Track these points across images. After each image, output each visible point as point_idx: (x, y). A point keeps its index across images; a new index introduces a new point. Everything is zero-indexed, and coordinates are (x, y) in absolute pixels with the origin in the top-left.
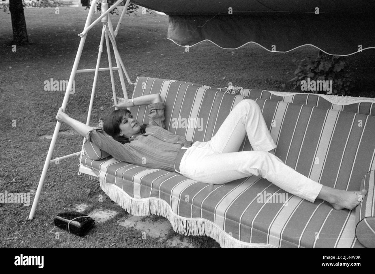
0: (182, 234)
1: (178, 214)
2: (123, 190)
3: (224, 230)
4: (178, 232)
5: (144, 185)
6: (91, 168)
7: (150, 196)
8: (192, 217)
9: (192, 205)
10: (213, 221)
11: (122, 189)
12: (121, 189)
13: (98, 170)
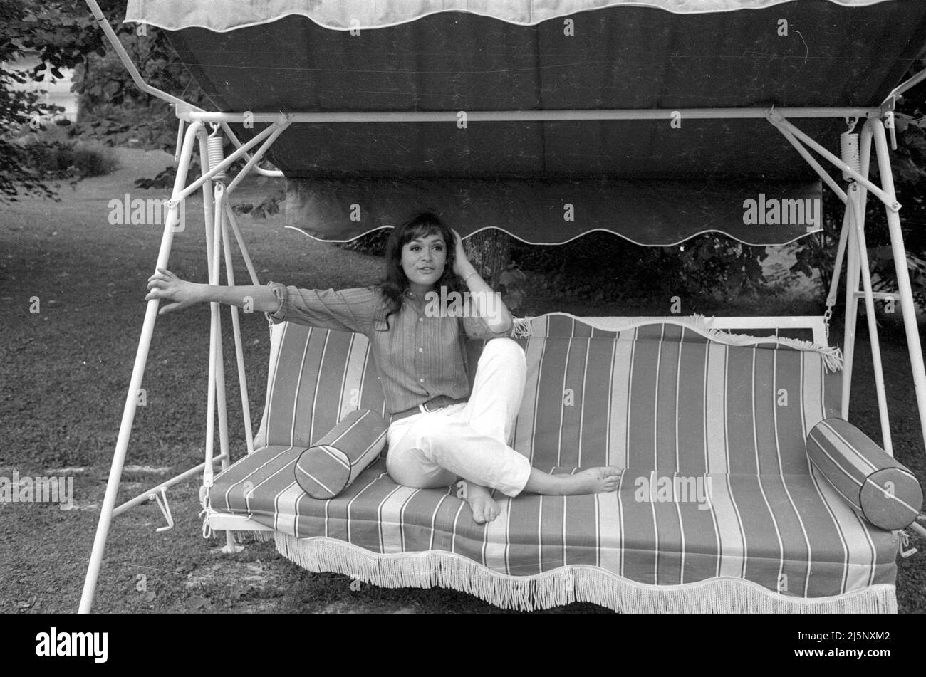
0: (522, 611)
1: (509, 573)
2: (352, 543)
3: (620, 575)
4: (510, 608)
5: (412, 523)
6: (247, 513)
7: (430, 548)
8: (543, 571)
9: (540, 546)
10: (596, 562)
11: (348, 541)
12: (347, 543)
13: (270, 513)
